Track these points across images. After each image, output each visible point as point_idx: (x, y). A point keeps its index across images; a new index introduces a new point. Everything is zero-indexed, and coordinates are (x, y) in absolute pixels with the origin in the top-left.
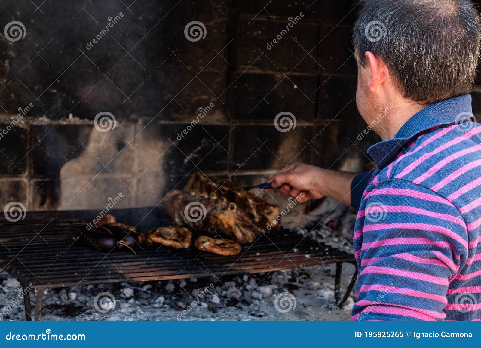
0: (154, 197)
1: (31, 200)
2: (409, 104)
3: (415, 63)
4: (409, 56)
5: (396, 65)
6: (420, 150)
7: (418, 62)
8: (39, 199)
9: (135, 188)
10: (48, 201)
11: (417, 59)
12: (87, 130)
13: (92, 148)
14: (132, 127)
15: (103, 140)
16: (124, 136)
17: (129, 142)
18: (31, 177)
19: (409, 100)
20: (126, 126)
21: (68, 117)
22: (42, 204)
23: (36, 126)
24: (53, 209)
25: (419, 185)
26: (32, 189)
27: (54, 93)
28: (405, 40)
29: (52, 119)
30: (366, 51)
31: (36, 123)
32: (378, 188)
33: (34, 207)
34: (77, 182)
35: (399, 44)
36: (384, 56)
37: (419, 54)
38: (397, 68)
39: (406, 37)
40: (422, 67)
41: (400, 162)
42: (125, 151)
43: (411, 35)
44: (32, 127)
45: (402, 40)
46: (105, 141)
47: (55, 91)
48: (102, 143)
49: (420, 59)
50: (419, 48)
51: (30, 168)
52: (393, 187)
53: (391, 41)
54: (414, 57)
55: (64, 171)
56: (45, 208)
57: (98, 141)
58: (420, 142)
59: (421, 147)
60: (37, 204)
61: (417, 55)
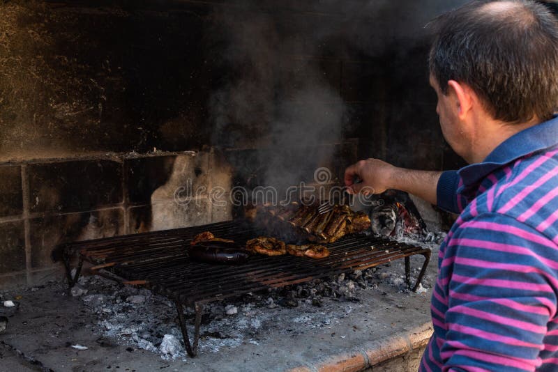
0: (226, 213)
1: (128, 226)
2: (500, 126)
3: (506, 83)
4: (499, 79)
5: (485, 89)
6: (521, 182)
7: (508, 82)
8: (135, 224)
9: (210, 207)
10: (142, 224)
11: (507, 78)
12: (171, 160)
13: (175, 174)
14: (207, 155)
15: (184, 168)
16: (200, 163)
17: (204, 168)
18: (126, 205)
19: (500, 122)
20: (201, 155)
21: (153, 150)
22: (137, 227)
23: (129, 160)
24: (146, 231)
25: (524, 223)
26: (128, 215)
27: (140, 131)
28: (491, 62)
29: (139, 152)
30: (449, 80)
31: (128, 157)
32: (477, 220)
33: (131, 230)
34: (165, 206)
35: (486, 67)
36: (469, 81)
37: (508, 73)
38: (486, 92)
39: (492, 59)
40: (513, 86)
41: (501, 194)
42: (201, 176)
43: (498, 55)
44: (126, 161)
45: (488, 62)
46: (185, 169)
47: (141, 128)
48: (183, 170)
49: (510, 78)
50: (508, 67)
51: (126, 197)
52: (496, 222)
53: (476, 66)
54: (504, 77)
55: (153, 198)
56: (140, 230)
57: (180, 169)
58: (519, 169)
59: (521, 177)
60: (133, 228)
61: (506, 75)
